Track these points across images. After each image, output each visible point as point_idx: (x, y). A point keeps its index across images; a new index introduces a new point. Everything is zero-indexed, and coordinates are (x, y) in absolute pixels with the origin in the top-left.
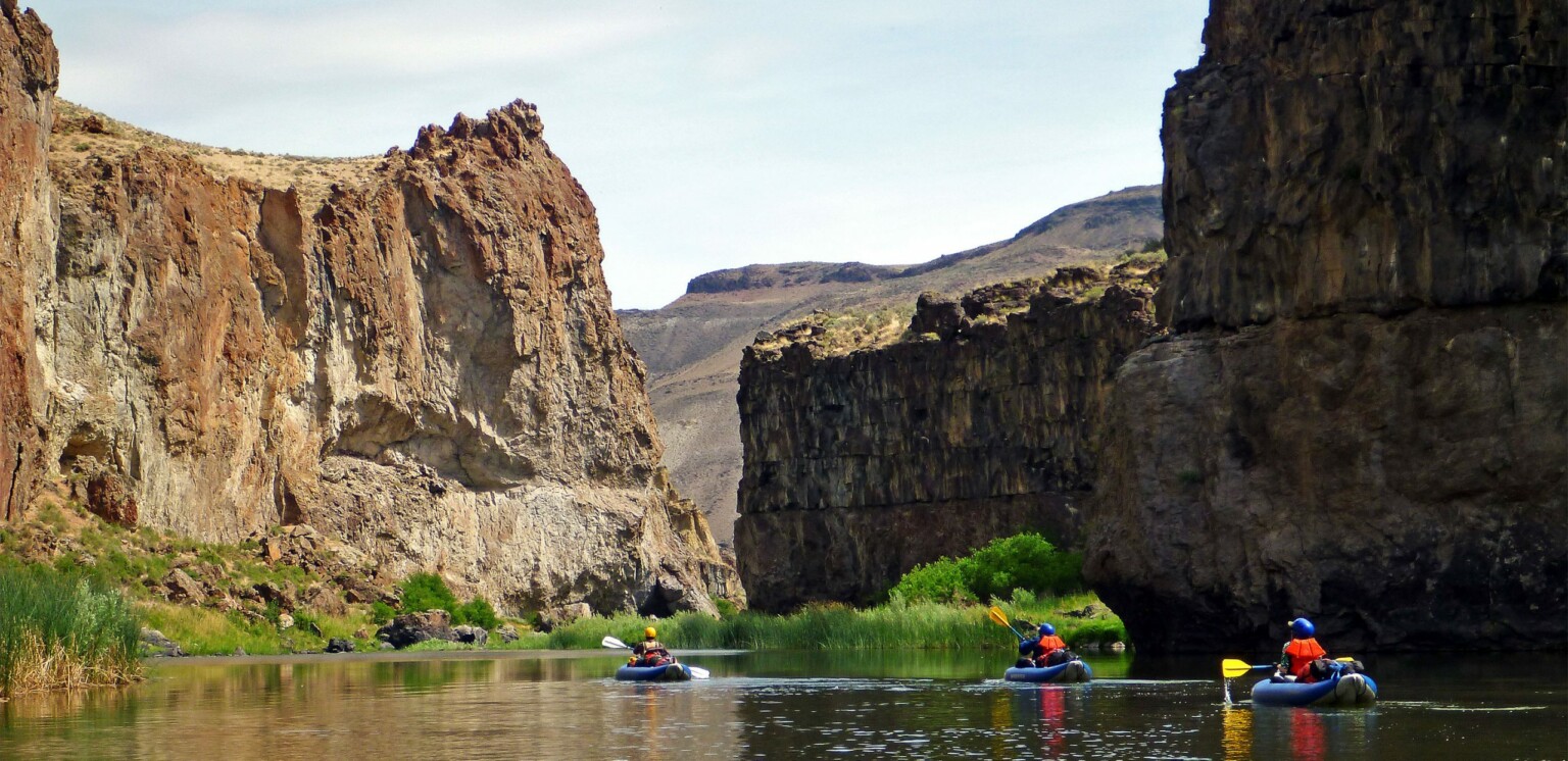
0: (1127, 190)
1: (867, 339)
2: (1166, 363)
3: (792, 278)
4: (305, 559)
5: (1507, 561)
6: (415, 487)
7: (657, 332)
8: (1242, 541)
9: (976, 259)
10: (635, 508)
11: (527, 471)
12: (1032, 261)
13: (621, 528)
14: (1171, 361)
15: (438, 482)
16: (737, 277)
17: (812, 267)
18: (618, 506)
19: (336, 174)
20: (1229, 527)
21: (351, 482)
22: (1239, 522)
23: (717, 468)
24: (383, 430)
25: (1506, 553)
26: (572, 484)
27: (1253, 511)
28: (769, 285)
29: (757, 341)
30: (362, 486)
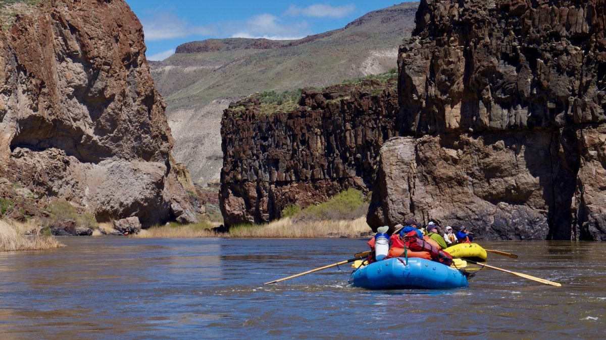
0: (403, 4)
1: (279, 108)
2: (397, 147)
3: (231, 47)
4: (4, 194)
5: (514, 221)
6: (56, 160)
7: (160, 74)
8: (423, 213)
9: (325, 38)
10: (160, 171)
11: (108, 153)
12: (354, 39)
13: (153, 181)
14: (399, 146)
15: (66, 158)
16: (202, 45)
17: (241, 41)
18: (151, 170)
19: (17, 8)
20: (418, 207)
21: (25, 158)
22: (421, 205)
23: (191, 145)
24: (40, 133)
25: (514, 218)
26: (130, 160)
27: (427, 201)
28: (218, 50)
29: (230, 107)
30: (30, 160)
